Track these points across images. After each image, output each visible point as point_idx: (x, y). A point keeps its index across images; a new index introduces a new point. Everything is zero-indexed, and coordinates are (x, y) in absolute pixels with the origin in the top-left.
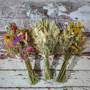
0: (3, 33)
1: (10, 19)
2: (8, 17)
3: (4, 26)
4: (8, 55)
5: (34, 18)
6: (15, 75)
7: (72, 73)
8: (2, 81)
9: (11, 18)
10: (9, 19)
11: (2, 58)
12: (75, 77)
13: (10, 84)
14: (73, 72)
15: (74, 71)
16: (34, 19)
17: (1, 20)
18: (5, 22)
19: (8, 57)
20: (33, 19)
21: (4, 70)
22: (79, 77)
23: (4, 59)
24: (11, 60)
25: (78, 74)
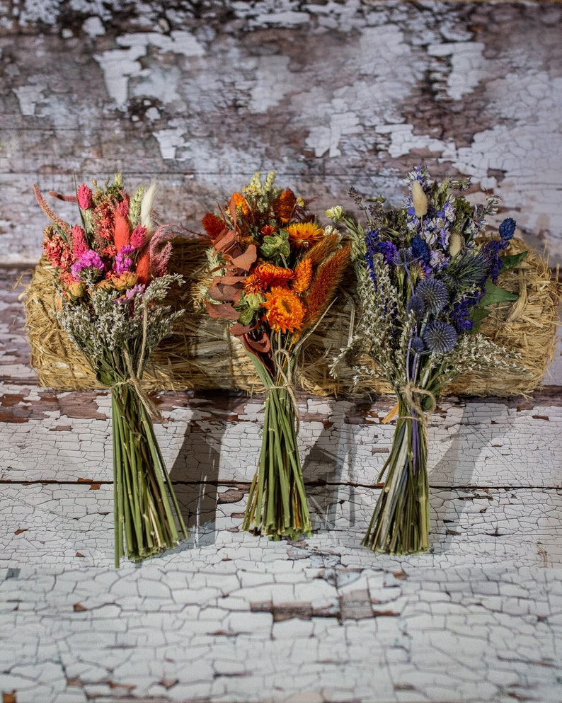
0: (14, 272)
1: (66, 178)
2: (54, 167)
3: (19, 228)
4: (51, 400)
5: (220, 172)
6: (93, 509)
7: (468, 503)
8: (14, 544)
9: (68, 172)
10: (58, 177)
11: (11, 418)
12: (487, 526)
13: (67, 560)
14: (478, 497)
15: (482, 493)
16: (215, 179)
17: (8, 184)
18: (28, 199)
19: (51, 409)
20: (209, 179)
21: (26, 483)
22: (514, 524)
23: (21, 421)
24: (70, 429)
25: (509, 509)
